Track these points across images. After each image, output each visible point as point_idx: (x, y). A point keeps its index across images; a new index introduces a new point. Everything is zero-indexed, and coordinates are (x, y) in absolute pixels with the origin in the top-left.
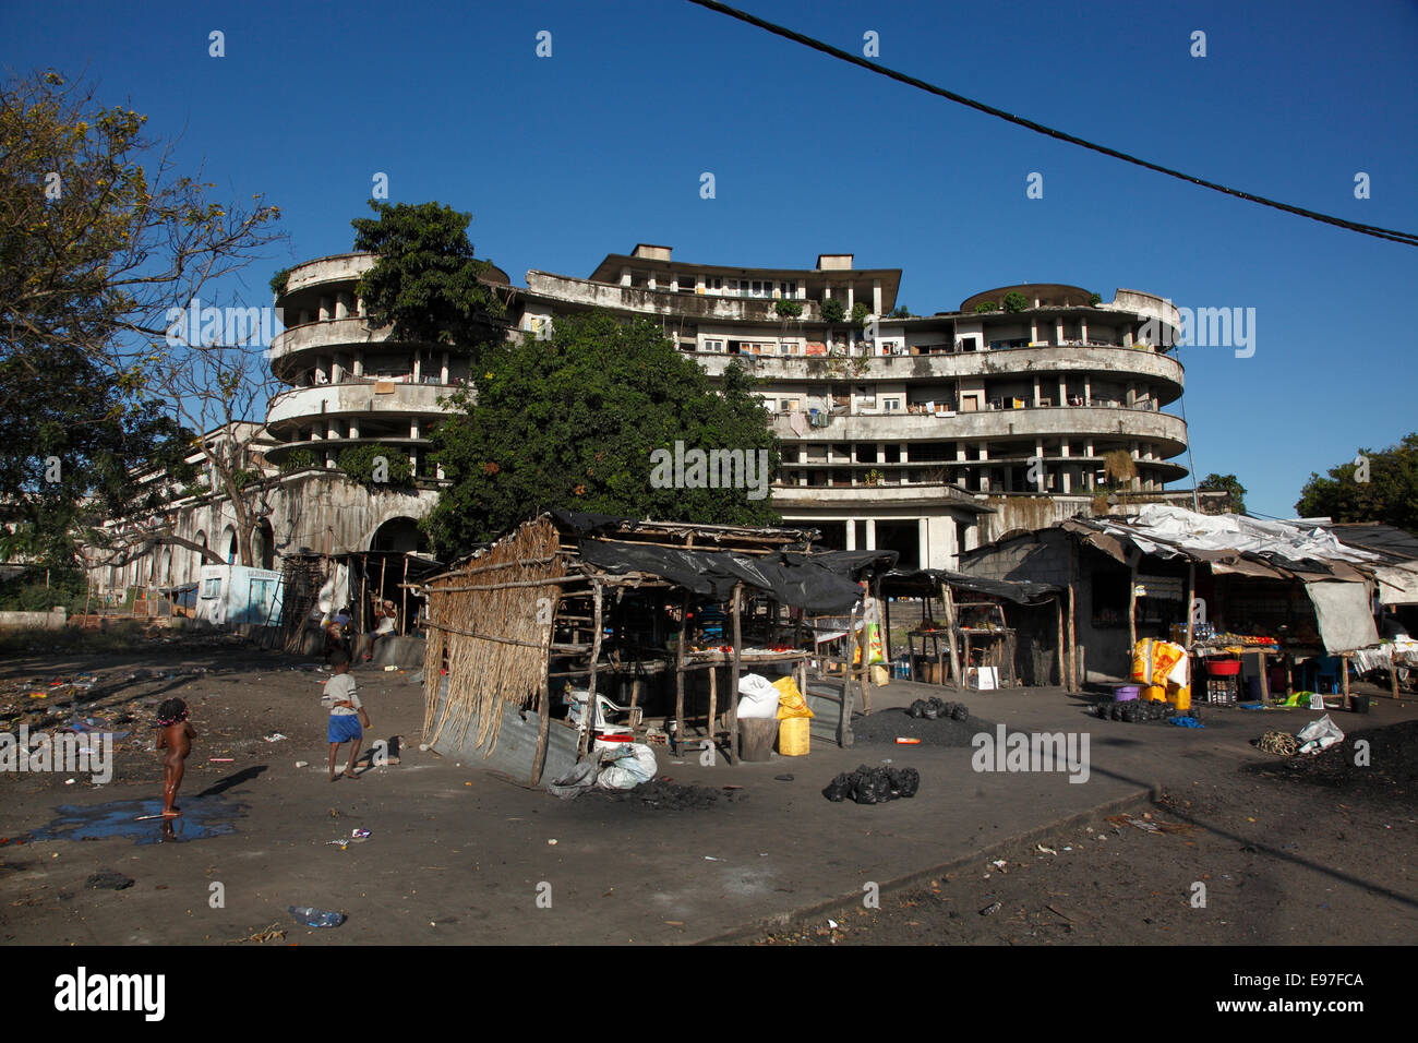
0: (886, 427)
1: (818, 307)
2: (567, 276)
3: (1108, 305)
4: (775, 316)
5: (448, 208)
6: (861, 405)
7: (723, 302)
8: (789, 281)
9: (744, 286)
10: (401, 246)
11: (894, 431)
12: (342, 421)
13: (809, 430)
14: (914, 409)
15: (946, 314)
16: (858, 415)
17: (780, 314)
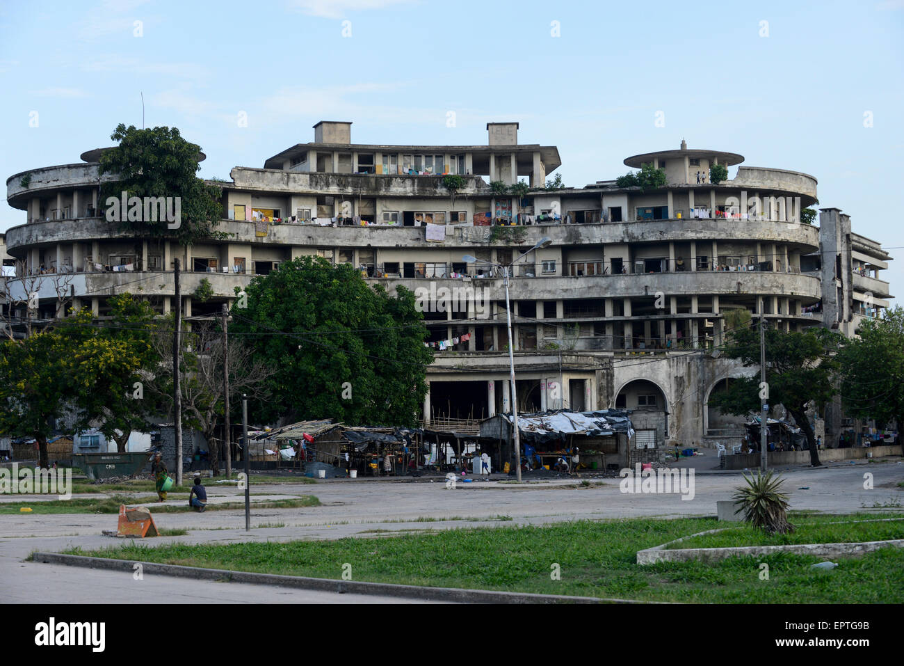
7: (398, 180)
8: (458, 154)
11: (551, 292)
12: (87, 302)
15: (592, 187)
17: (448, 189)
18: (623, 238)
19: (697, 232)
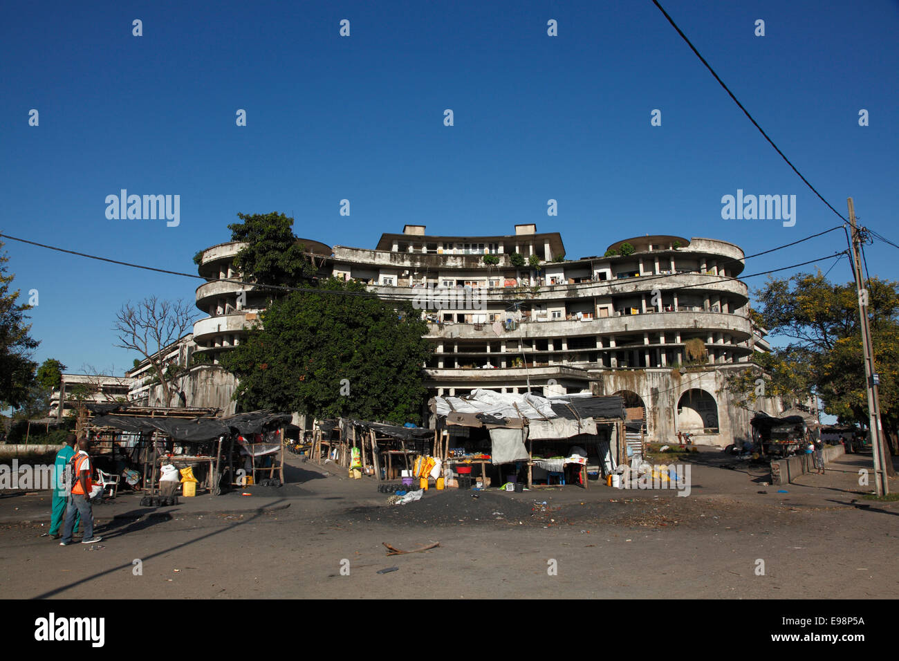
0: (551, 329)
1: (509, 258)
2: (357, 248)
3: (685, 248)
4: (483, 265)
5: (283, 215)
6: (538, 316)
7: (452, 258)
8: (493, 243)
9: (467, 247)
10: (255, 238)
11: (556, 331)
12: (230, 336)
13: (504, 332)
14: (570, 316)
15: (587, 258)
16: (534, 322)
17: (486, 263)
18: (608, 292)
19: (662, 284)
